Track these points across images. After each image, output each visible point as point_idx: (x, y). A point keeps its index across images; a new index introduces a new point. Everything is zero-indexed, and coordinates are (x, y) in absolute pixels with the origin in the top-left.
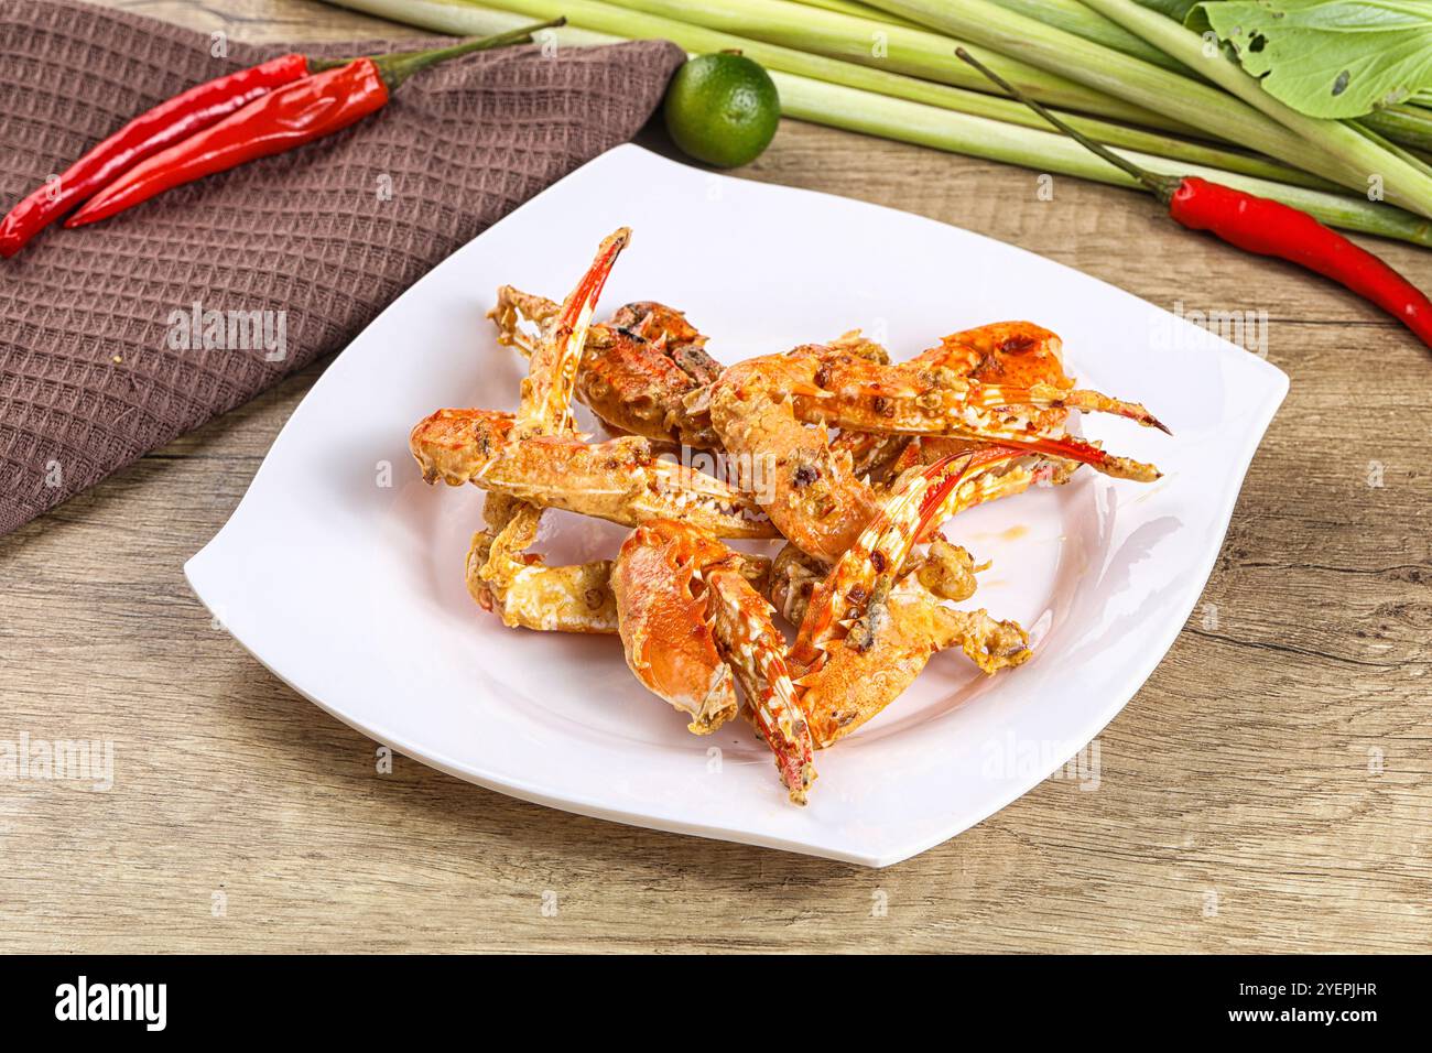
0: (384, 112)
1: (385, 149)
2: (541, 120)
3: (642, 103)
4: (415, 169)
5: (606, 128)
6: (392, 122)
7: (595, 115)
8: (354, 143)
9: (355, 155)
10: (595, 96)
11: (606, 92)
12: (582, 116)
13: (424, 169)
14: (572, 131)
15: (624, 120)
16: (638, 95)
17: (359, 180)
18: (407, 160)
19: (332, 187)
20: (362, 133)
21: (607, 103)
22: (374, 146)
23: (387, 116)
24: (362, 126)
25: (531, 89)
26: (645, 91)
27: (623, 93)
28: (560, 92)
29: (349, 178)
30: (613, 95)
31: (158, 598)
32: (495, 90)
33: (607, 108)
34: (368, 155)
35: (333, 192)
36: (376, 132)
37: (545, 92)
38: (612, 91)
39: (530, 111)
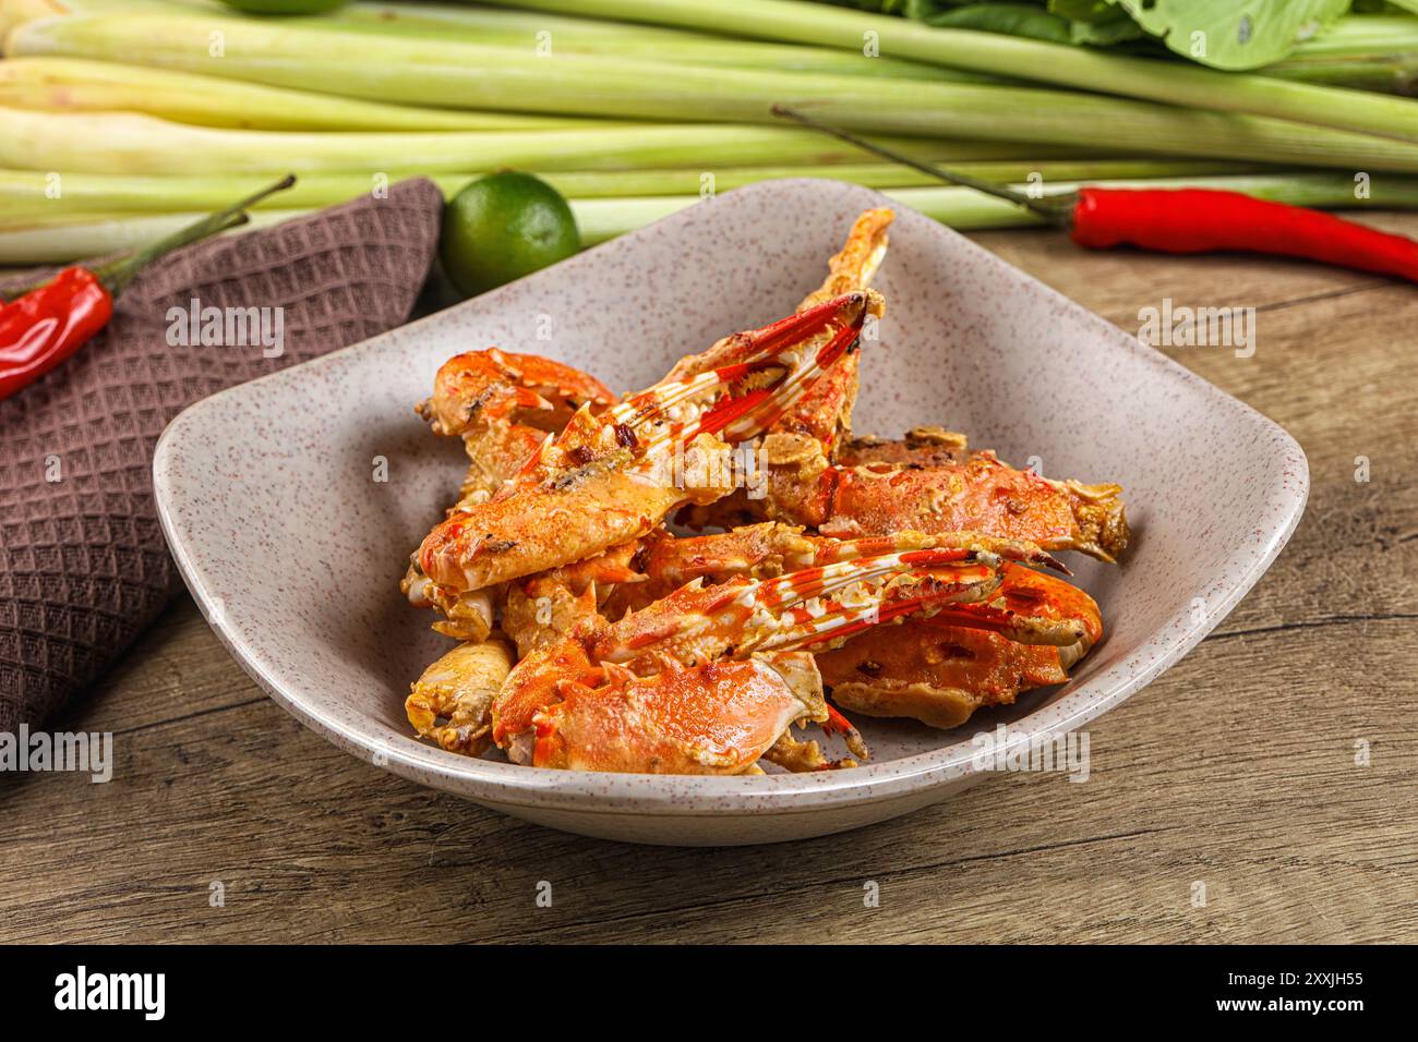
0: (112, 329)
1: (139, 364)
2: (310, 292)
3: (423, 248)
4: (187, 373)
5: (393, 283)
6: (130, 336)
7: (377, 269)
8: (94, 365)
9: (104, 378)
10: (371, 248)
11: (382, 241)
12: (363, 272)
13: (197, 372)
14: (358, 294)
15: (410, 271)
16: (417, 238)
17: (124, 402)
18: (172, 367)
19: (93, 415)
20: (97, 356)
21: (388, 252)
22: (121, 364)
23: (118, 330)
24: (92, 350)
25: (284, 262)
26: (424, 233)
27: (402, 238)
28: (325, 255)
29: (110, 403)
30: (393, 242)
31: (128, 898)
32: (236, 274)
33: (388, 259)
34: (122, 373)
35: (99, 422)
36: (117, 349)
37: (305, 258)
38: (387, 236)
39: (290, 288)
